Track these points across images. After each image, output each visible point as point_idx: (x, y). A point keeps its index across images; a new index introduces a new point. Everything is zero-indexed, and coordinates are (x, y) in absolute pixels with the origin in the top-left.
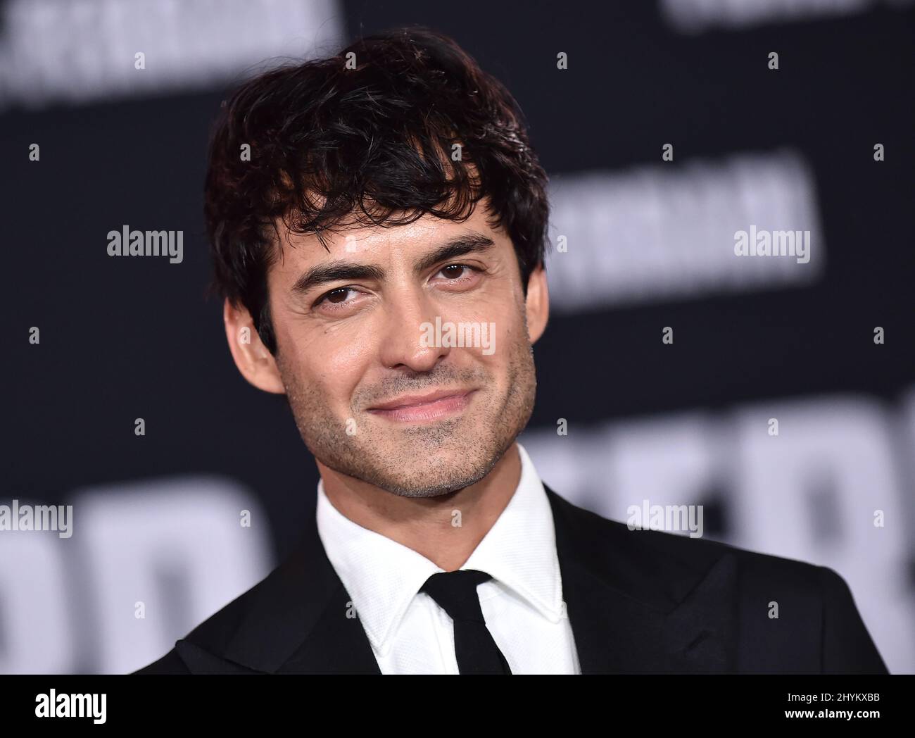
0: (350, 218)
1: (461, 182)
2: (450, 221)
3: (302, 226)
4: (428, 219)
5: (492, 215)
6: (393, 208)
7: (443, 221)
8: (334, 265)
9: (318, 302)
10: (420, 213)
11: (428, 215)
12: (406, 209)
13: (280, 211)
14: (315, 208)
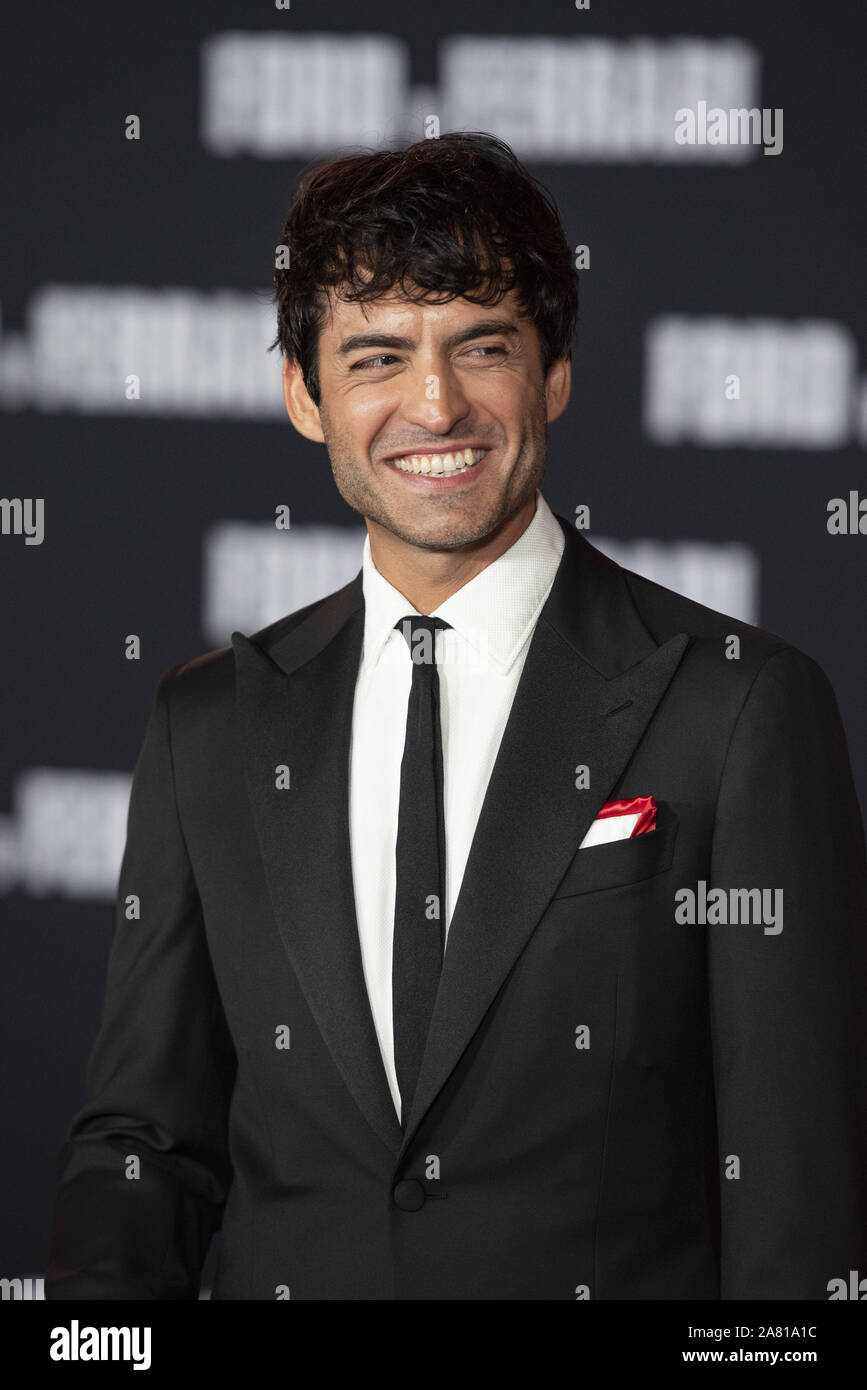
0: (391, 295)
1: (495, 273)
2: (479, 306)
3: (349, 296)
4: (461, 302)
5: (520, 305)
6: (431, 288)
7: (474, 305)
8: (371, 333)
9: (357, 366)
10: (454, 295)
11: (460, 299)
12: (440, 291)
13: (334, 281)
14: (363, 283)
